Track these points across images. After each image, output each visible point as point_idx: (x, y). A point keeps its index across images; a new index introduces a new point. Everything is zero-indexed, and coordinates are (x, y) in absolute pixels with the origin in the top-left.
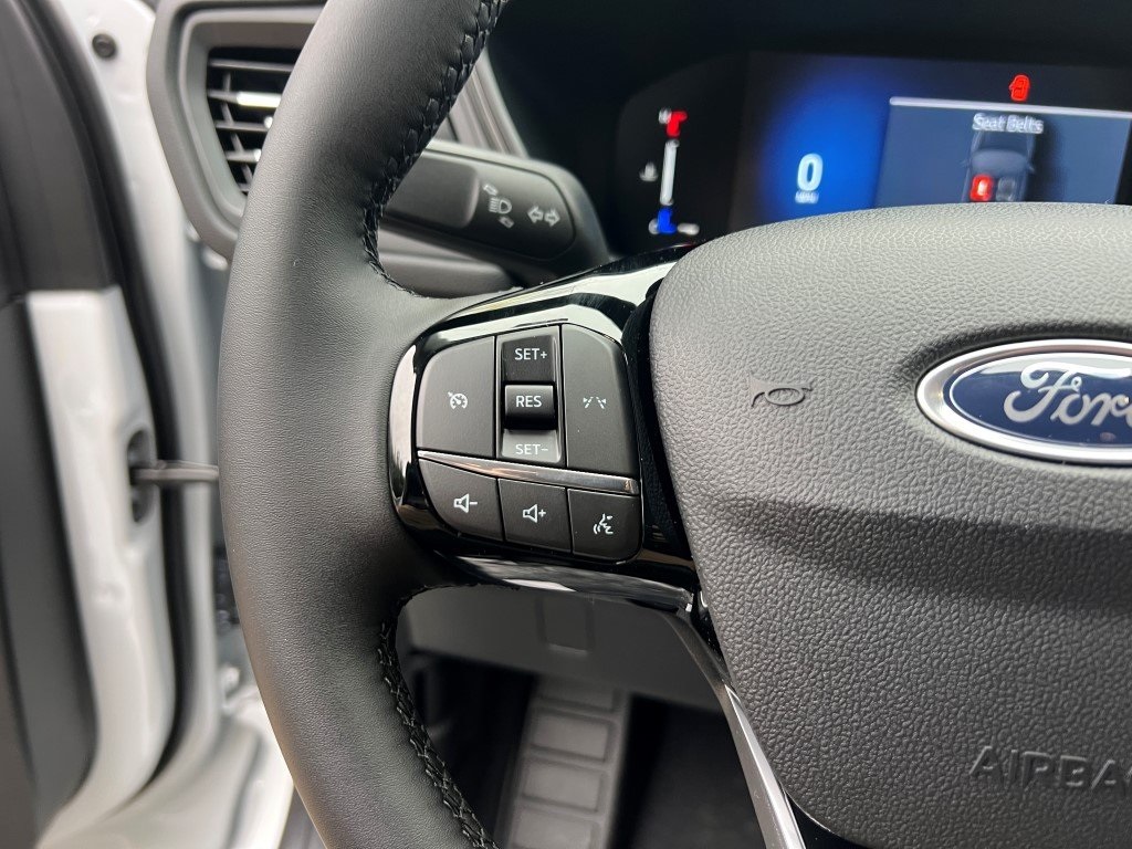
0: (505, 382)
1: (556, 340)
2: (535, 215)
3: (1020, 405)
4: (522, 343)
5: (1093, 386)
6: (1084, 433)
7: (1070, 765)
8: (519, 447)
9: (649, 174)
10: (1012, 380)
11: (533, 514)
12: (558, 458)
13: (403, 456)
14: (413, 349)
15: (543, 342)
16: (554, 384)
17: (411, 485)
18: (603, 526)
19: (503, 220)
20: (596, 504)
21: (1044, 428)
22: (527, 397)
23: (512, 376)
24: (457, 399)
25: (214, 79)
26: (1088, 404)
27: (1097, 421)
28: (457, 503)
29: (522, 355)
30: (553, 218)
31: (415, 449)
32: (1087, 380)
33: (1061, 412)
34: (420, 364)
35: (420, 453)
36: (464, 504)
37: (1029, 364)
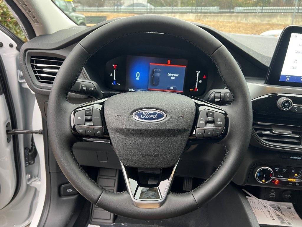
0: (85, 116)
1: (92, 110)
2: (90, 89)
3: (142, 116)
4: (87, 111)
5: (150, 114)
6: (149, 119)
7: (149, 154)
8: (88, 123)
9: (111, 75)
10: (142, 113)
11: (90, 131)
12: (93, 125)
13: (73, 125)
14: (73, 112)
15: (90, 110)
16: (92, 115)
17: (74, 129)
18: (99, 132)
19: (85, 90)
20: (98, 130)
21: (145, 119)
22: (88, 117)
23: (86, 115)
24: (79, 118)
25: (32, 61)
26: (149, 116)
27: (150, 118)
28: (80, 131)
29: (87, 112)
30: (93, 89)
31: (74, 124)
32: (149, 113)
33: (146, 117)
34: (74, 114)
35: (75, 125)
36: (81, 131)
37: (144, 112)
